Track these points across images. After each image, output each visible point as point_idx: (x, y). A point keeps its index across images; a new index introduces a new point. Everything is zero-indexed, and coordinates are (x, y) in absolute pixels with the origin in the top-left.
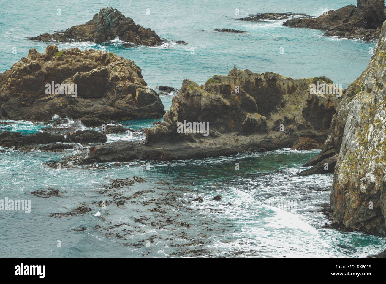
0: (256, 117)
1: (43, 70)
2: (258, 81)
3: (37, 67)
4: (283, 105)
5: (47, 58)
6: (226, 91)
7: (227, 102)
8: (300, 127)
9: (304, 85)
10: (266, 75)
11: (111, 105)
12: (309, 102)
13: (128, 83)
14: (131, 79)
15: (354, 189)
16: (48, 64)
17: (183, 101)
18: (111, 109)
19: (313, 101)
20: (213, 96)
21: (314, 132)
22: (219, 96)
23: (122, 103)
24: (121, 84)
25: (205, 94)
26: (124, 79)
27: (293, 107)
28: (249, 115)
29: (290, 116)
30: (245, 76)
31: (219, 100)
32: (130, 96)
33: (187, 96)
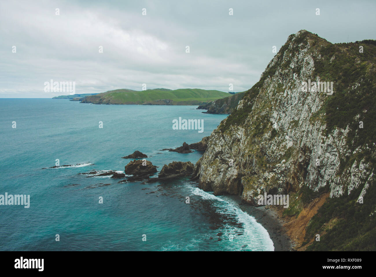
0: (178, 170)
1: (133, 165)
2: (178, 163)
3: (132, 164)
4: (182, 168)
5: (134, 162)
6: (172, 166)
7: (172, 168)
8: (186, 172)
9: (186, 163)
10: (179, 162)
11: (147, 170)
12: (187, 167)
13: (150, 166)
14: (150, 165)
15: (205, 183)
16: (134, 163)
17: (165, 169)
18: (147, 171)
19: (188, 166)
20: (170, 167)
21: (189, 172)
22: (171, 167)
23: (149, 170)
24: (148, 166)
25: (168, 167)
26: (149, 165)
27: (184, 168)
28: (176, 170)
29: (184, 170)
30: (175, 163)
31: (171, 168)
32: (150, 168)
33: (165, 168)
